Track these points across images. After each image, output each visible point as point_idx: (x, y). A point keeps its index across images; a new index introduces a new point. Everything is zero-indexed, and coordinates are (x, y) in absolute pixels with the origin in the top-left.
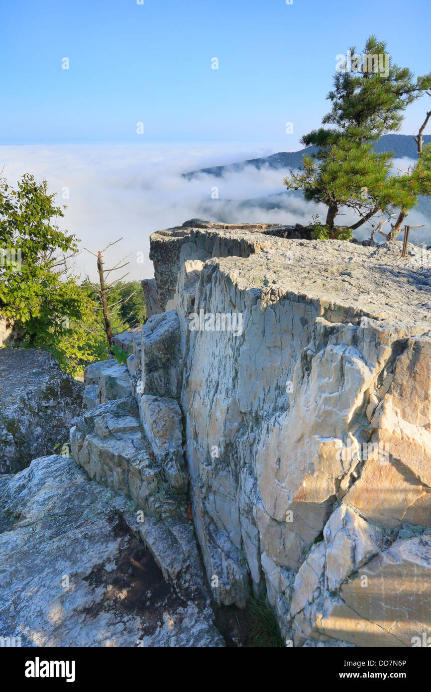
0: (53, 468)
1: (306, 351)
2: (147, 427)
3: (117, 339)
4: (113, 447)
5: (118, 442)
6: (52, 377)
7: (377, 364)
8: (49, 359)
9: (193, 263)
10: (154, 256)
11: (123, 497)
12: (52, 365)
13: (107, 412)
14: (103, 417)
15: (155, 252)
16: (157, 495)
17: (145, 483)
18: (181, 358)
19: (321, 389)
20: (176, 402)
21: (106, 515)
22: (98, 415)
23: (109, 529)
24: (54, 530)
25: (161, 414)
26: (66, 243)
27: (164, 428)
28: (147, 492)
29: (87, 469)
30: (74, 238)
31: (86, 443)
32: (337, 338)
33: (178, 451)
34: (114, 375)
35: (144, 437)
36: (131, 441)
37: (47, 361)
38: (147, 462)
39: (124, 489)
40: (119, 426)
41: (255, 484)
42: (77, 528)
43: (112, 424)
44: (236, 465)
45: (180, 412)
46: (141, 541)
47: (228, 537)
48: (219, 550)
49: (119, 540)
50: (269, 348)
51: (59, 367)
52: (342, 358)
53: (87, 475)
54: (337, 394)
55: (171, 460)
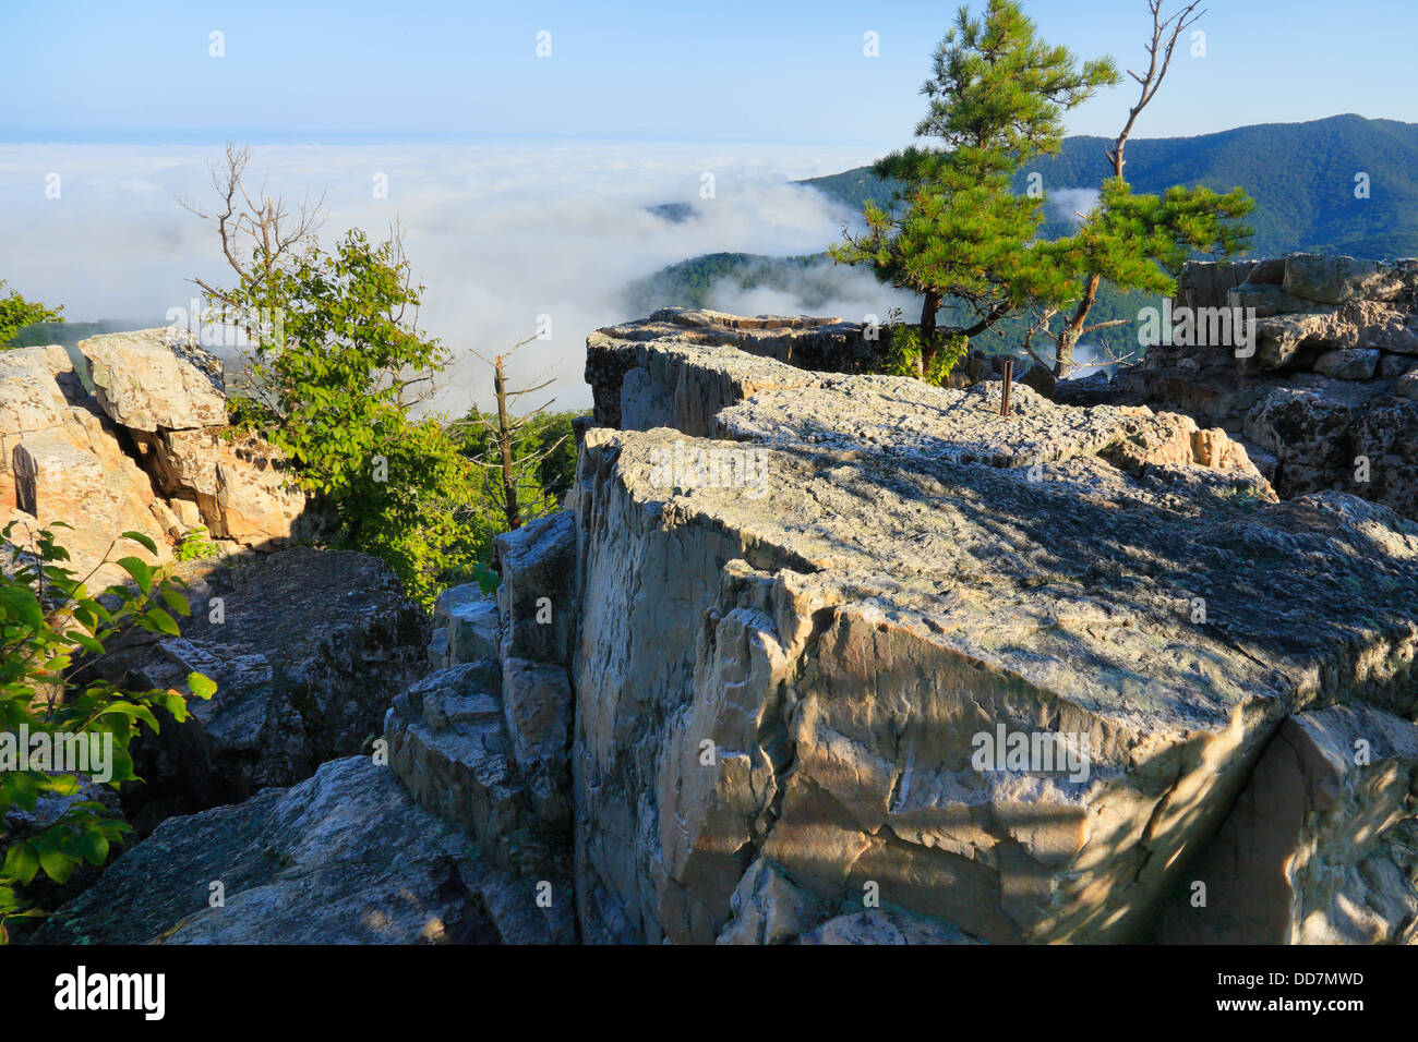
0: (354, 780)
1: (709, 614)
2: (509, 713)
3: (502, 542)
4: (452, 748)
5: (460, 739)
6: (383, 608)
7: (793, 644)
8: (380, 571)
9: (599, 434)
10: (593, 376)
11: (462, 835)
12: (385, 584)
13: (448, 685)
14: (438, 695)
15: (596, 369)
16: (514, 834)
17: (495, 812)
18: (575, 596)
19: (725, 676)
20: (563, 672)
21: (429, 864)
22: (431, 691)
23: (432, 889)
24: (340, 886)
25: (533, 694)
26: (421, 353)
27: (536, 718)
28: (498, 828)
29: (408, 783)
30: (436, 345)
31: (407, 738)
32: (749, 598)
33: (556, 758)
34: (470, 617)
35: (505, 732)
36: (479, 738)
37: (376, 575)
38: (501, 776)
39: (463, 820)
40: (464, 711)
41: (656, 820)
42: (378, 884)
43: (452, 707)
44: (633, 788)
45: (568, 690)
46: (483, 911)
47: (622, 910)
48: (605, 930)
49: (446, 907)
50: (675, 600)
51: (399, 586)
52: (747, 629)
53: (409, 795)
54: (742, 684)
55: (543, 774)
